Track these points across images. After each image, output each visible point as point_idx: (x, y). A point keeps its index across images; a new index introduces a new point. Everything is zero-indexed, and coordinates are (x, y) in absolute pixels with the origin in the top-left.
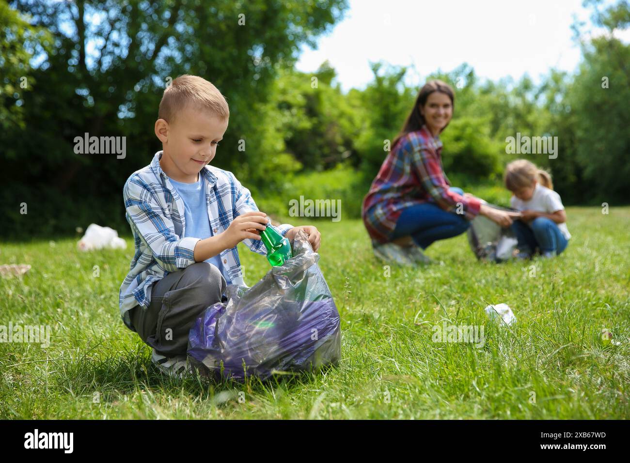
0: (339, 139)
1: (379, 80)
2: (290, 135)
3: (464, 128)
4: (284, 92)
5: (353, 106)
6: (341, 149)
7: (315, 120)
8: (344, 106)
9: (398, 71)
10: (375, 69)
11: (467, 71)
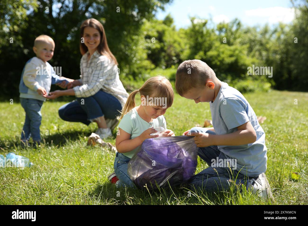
0: (173, 53)
1: (194, 26)
2: (150, 52)
3: (234, 51)
4: (148, 30)
5: (181, 38)
6: (174, 58)
7: (162, 44)
8: (176, 38)
9: (204, 21)
10: (192, 21)
11: (237, 22)
